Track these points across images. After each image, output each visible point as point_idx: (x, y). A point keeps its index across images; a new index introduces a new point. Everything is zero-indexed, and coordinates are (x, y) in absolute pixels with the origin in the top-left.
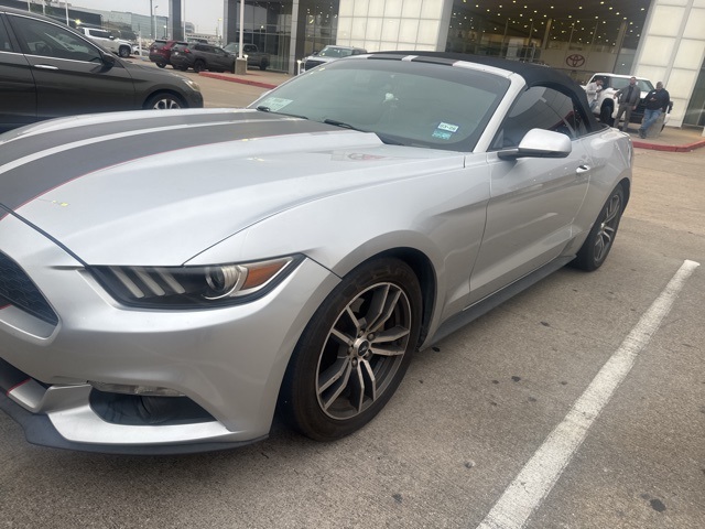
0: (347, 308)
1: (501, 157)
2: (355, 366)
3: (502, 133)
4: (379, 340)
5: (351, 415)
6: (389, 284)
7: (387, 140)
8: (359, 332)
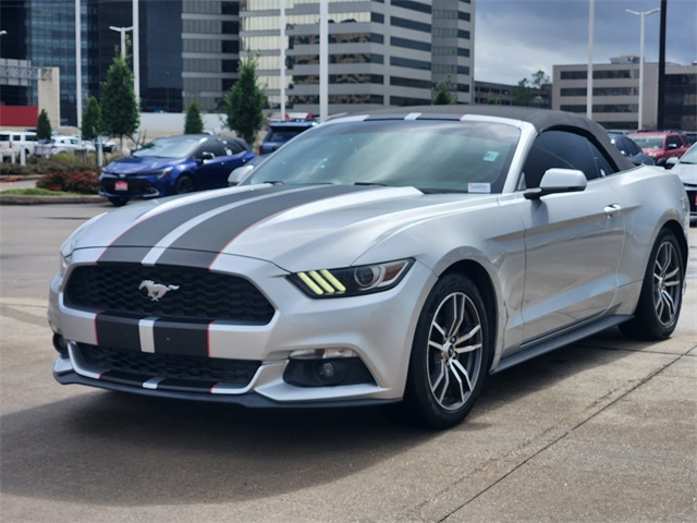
0: (434, 323)
1: (527, 196)
2: (449, 367)
3: (523, 175)
4: (460, 341)
5: (457, 406)
6: (454, 294)
7: (426, 192)
8: (445, 339)
